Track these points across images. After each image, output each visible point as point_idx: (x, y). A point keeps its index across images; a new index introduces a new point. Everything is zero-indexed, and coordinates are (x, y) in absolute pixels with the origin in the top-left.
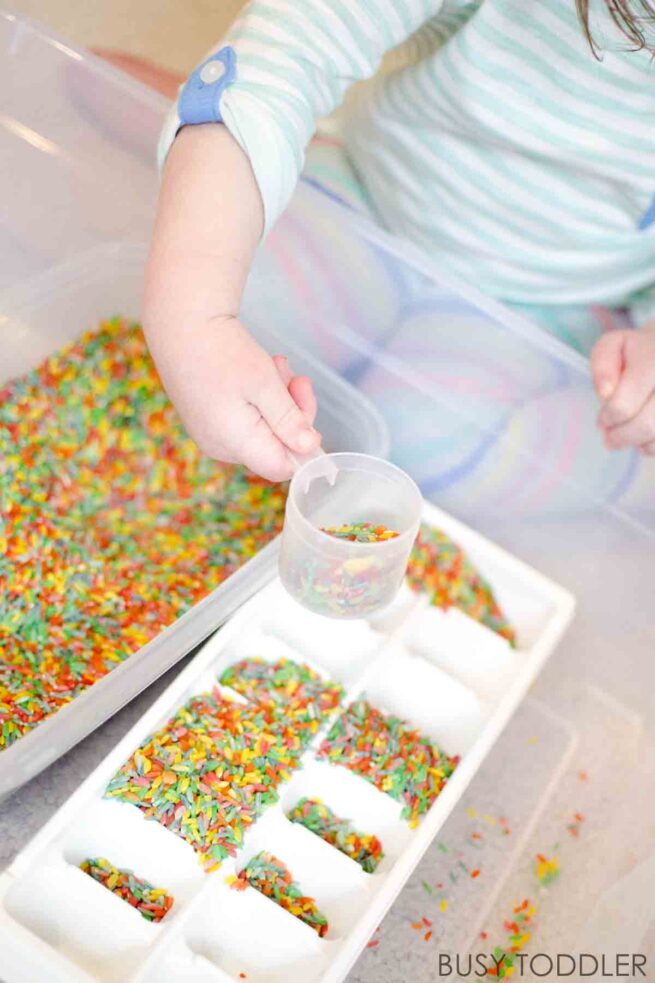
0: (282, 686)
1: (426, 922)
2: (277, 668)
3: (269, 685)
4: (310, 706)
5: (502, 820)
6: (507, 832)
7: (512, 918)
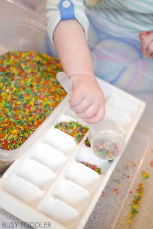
0: (72, 128)
1: (116, 190)
2: (70, 123)
3: (68, 128)
4: (80, 132)
5: (133, 163)
6: (135, 166)
7: (138, 188)
